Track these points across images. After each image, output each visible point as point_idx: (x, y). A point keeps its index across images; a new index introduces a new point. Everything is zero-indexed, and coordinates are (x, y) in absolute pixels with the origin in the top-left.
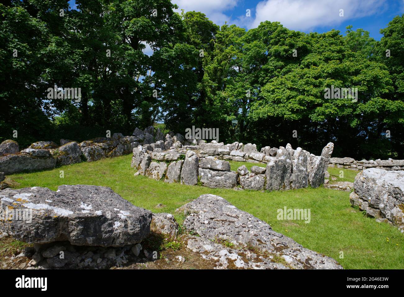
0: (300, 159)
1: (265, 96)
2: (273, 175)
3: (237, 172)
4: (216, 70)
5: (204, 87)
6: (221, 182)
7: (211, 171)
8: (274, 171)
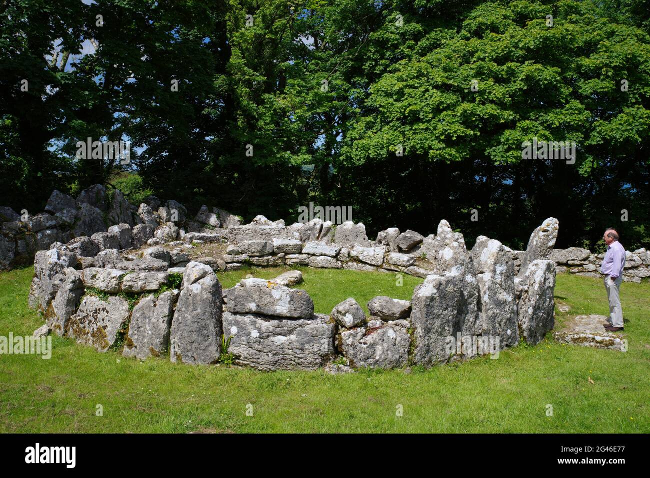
0: (498, 272)
1: (381, 106)
2: (432, 322)
3: (332, 319)
4: (259, 42)
5: (232, 84)
6: (290, 352)
7: (259, 321)
8: (435, 311)
